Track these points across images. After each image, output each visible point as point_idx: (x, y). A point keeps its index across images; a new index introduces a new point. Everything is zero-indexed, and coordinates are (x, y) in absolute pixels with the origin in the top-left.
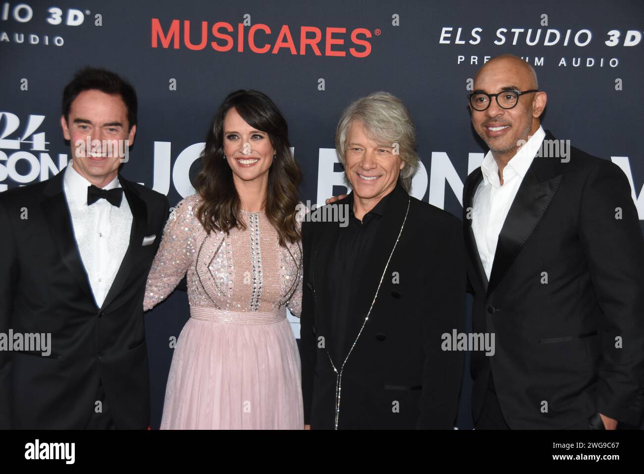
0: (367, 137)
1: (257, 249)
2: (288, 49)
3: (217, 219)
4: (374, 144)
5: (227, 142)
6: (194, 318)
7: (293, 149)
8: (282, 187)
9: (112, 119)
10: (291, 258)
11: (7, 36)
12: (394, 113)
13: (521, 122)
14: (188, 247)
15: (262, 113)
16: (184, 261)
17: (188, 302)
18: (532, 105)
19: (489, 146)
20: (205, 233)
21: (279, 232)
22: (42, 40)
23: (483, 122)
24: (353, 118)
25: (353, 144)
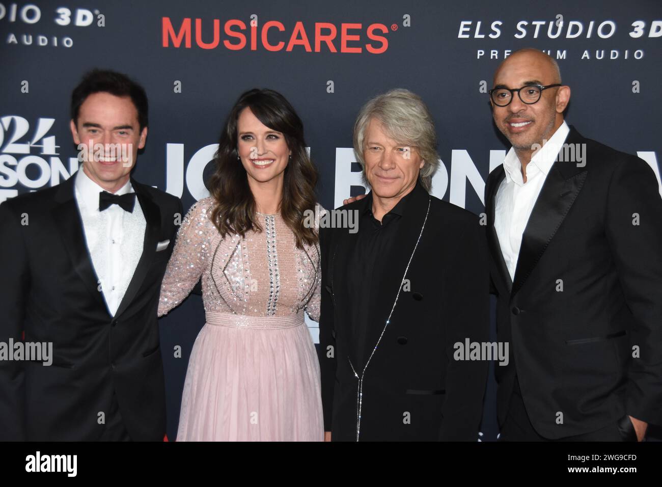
0: (386, 136)
1: (274, 252)
2: (303, 47)
3: (232, 221)
4: (393, 143)
5: (242, 142)
6: (209, 324)
7: (309, 149)
8: (298, 188)
9: (123, 122)
10: (309, 260)
11: (14, 37)
12: (412, 110)
13: (544, 117)
14: (203, 251)
15: (277, 113)
16: (199, 266)
17: (203, 307)
18: (555, 100)
19: (511, 142)
20: (220, 236)
21: (295, 234)
22: (50, 41)
23: (505, 117)
24: (371, 116)
25: (372, 143)
